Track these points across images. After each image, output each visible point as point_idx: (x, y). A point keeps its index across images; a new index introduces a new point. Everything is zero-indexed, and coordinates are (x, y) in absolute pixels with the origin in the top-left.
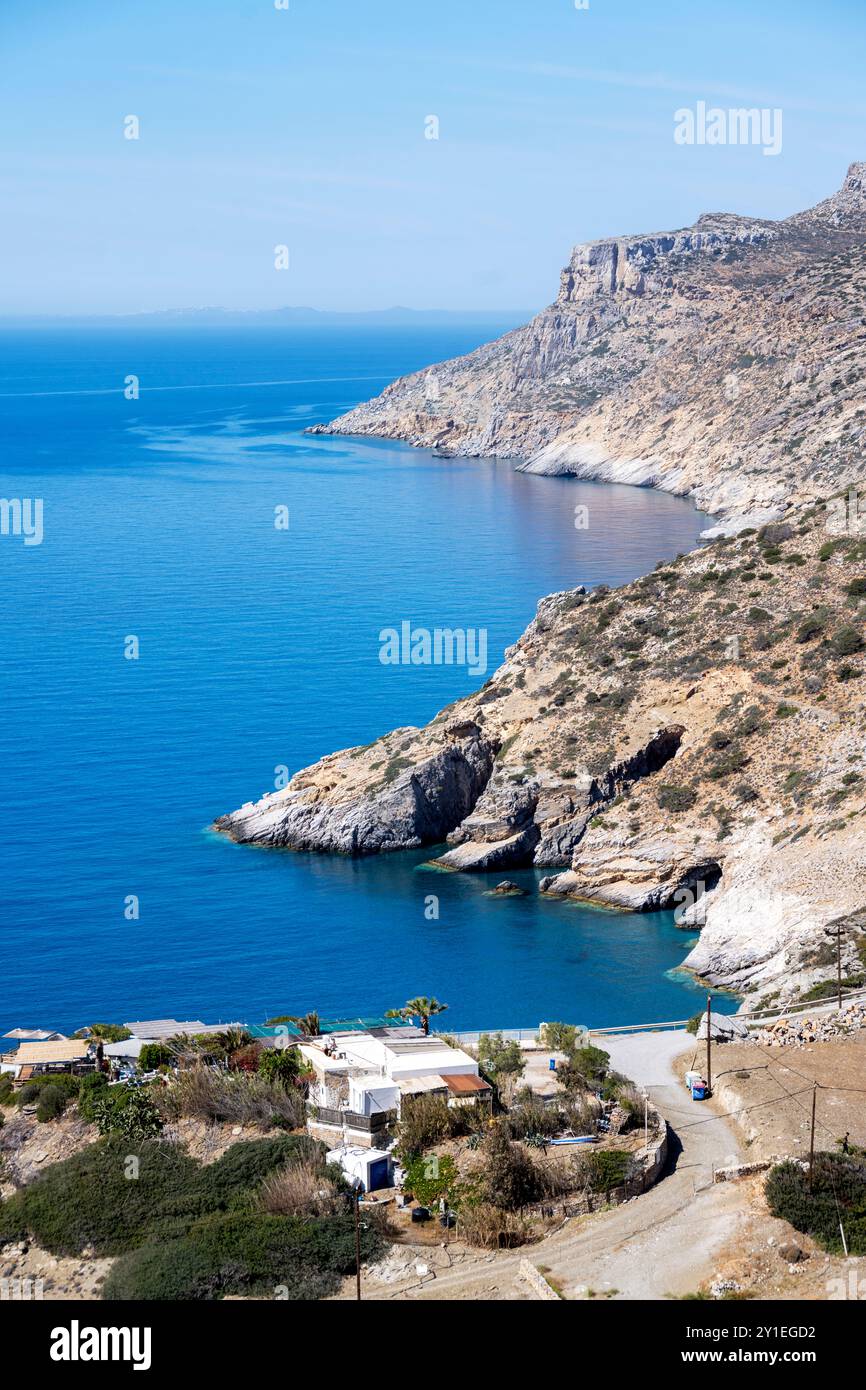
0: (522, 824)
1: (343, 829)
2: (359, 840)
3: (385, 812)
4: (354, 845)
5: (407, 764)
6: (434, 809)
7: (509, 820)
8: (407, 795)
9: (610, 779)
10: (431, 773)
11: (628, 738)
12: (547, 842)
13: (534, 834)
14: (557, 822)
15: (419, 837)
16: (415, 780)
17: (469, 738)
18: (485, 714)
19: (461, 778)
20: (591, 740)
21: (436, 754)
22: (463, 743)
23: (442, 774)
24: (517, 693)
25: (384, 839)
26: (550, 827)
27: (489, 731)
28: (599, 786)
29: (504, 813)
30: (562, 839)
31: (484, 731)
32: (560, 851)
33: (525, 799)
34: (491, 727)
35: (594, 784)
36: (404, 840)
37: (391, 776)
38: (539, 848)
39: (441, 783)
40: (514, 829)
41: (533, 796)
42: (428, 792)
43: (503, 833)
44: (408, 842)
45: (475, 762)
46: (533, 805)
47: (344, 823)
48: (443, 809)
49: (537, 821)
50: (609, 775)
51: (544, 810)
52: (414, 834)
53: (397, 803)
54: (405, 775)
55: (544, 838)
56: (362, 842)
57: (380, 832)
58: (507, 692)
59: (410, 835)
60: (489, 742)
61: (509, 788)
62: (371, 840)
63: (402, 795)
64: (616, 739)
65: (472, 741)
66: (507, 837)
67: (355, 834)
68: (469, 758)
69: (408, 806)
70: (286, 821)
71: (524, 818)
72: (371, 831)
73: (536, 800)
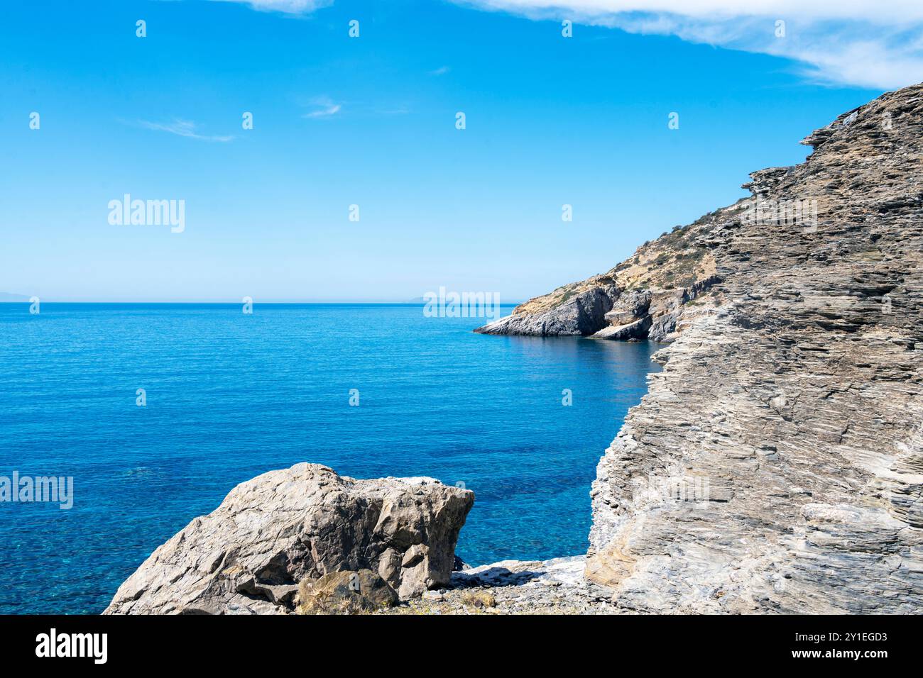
0: (642, 314)
1: (538, 324)
2: (546, 329)
3: (561, 316)
4: (543, 333)
5: (575, 294)
6: (589, 318)
7: (633, 311)
8: (575, 307)
9: (695, 289)
10: (588, 297)
11: (703, 270)
12: (657, 325)
13: (649, 321)
14: (662, 314)
15: (581, 331)
16: (578, 301)
17: (609, 285)
18: (617, 275)
19: (604, 304)
20: (681, 272)
21: (590, 289)
22: (606, 287)
23: (594, 299)
24: (635, 266)
25: (560, 330)
26: (659, 316)
27: (620, 283)
28: (688, 293)
29: (630, 307)
30: (666, 323)
31: (617, 283)
32: (664, 331)
33: (643, 300)
34: (621, 281)
35: (685, 292)
36: (572, 331)
37: (565, 299)
38: (651, 329)
39: (593, 304)
40: (637, 316)
41: (648, 298)
42: (586, 308)
43: (630, 319)
44: (574, 333)
45: (612, 297)
46: (648, 304)
47: (538, 321)
48: (594, 319)
49: (650, 313)
50: (694, 287)
51: (655, 306)
52: (577, 329)
53: (568, 311)
54: (573, 298)
55: (654, 323)
56: (548, 330)
57: (558, 326)
58: (630, 266)
59: (576, 329)
60: (620, 288)
61: (634, 294)
62: (553, 330)
63: (571, 307)
64: (697, 272)
65: (611, 286)
66: (632, 322)
67: (544, 326)
68: (609, 294)
69: (574, 313)
70: (508, 323)
71: (642, 310)
72: (553, 324)
73: (650, 301)
